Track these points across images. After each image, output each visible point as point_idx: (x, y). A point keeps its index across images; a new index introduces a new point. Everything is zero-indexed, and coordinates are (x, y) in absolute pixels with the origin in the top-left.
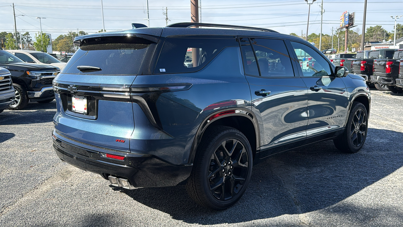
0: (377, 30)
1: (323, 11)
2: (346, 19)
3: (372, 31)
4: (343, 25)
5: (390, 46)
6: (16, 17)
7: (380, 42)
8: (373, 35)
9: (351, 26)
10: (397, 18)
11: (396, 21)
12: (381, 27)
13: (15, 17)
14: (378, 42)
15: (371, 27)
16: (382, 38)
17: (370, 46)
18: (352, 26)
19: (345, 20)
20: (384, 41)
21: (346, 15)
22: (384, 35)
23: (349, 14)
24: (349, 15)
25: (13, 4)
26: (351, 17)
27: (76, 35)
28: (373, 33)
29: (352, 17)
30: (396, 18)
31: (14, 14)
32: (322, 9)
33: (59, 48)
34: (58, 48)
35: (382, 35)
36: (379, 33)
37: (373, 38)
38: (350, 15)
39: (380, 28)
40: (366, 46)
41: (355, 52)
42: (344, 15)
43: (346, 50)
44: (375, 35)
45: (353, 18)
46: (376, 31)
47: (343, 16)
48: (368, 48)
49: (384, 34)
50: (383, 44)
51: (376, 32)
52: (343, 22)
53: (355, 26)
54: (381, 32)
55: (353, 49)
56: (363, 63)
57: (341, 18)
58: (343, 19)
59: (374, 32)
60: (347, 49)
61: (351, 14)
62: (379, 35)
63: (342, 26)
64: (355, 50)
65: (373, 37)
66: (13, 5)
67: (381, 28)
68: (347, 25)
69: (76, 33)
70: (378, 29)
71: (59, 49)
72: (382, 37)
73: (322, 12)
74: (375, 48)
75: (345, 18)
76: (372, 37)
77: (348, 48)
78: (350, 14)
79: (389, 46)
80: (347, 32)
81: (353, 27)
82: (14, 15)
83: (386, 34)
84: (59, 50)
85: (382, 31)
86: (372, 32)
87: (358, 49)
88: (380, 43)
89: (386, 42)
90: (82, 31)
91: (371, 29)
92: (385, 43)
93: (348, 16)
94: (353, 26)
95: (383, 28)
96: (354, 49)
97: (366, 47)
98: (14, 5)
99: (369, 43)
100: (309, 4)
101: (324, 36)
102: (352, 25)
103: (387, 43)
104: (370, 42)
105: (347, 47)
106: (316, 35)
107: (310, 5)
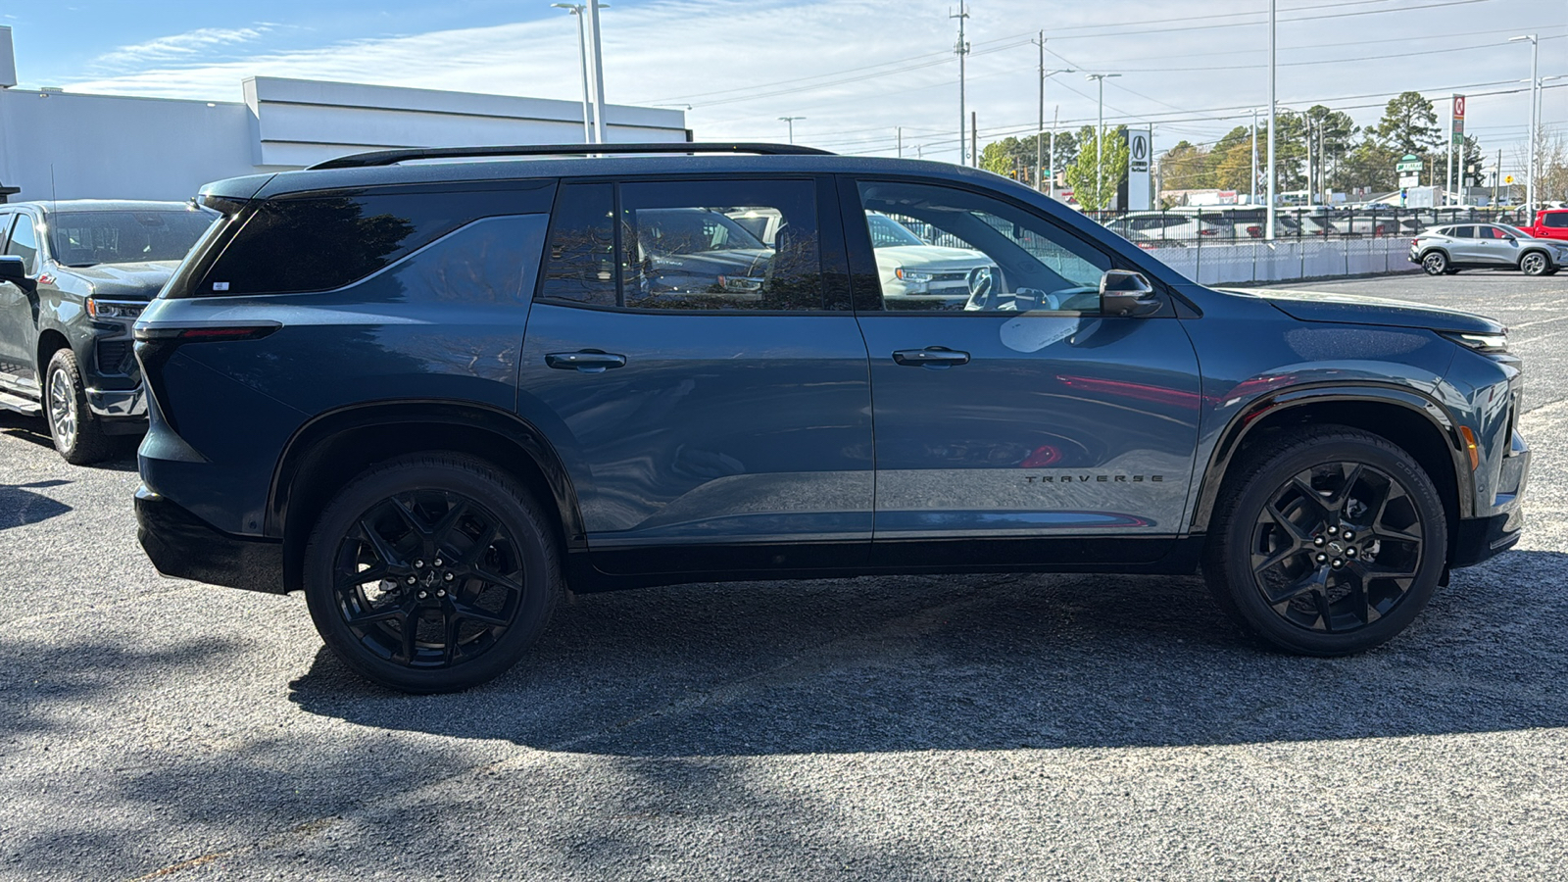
6: (1044, 80)
13: (1042, 79)
25: (1041, 34)
27: (1291, 124)
31: (1042, 68)
33: (1224, 179)
34: (1222, 176)
66: (1041, 37)
69: (1296, 116)
71: (1222, 182)
82: (1039, 73)
84: (1223, 184)
90: (1319, 107)
98: (1044, 38)
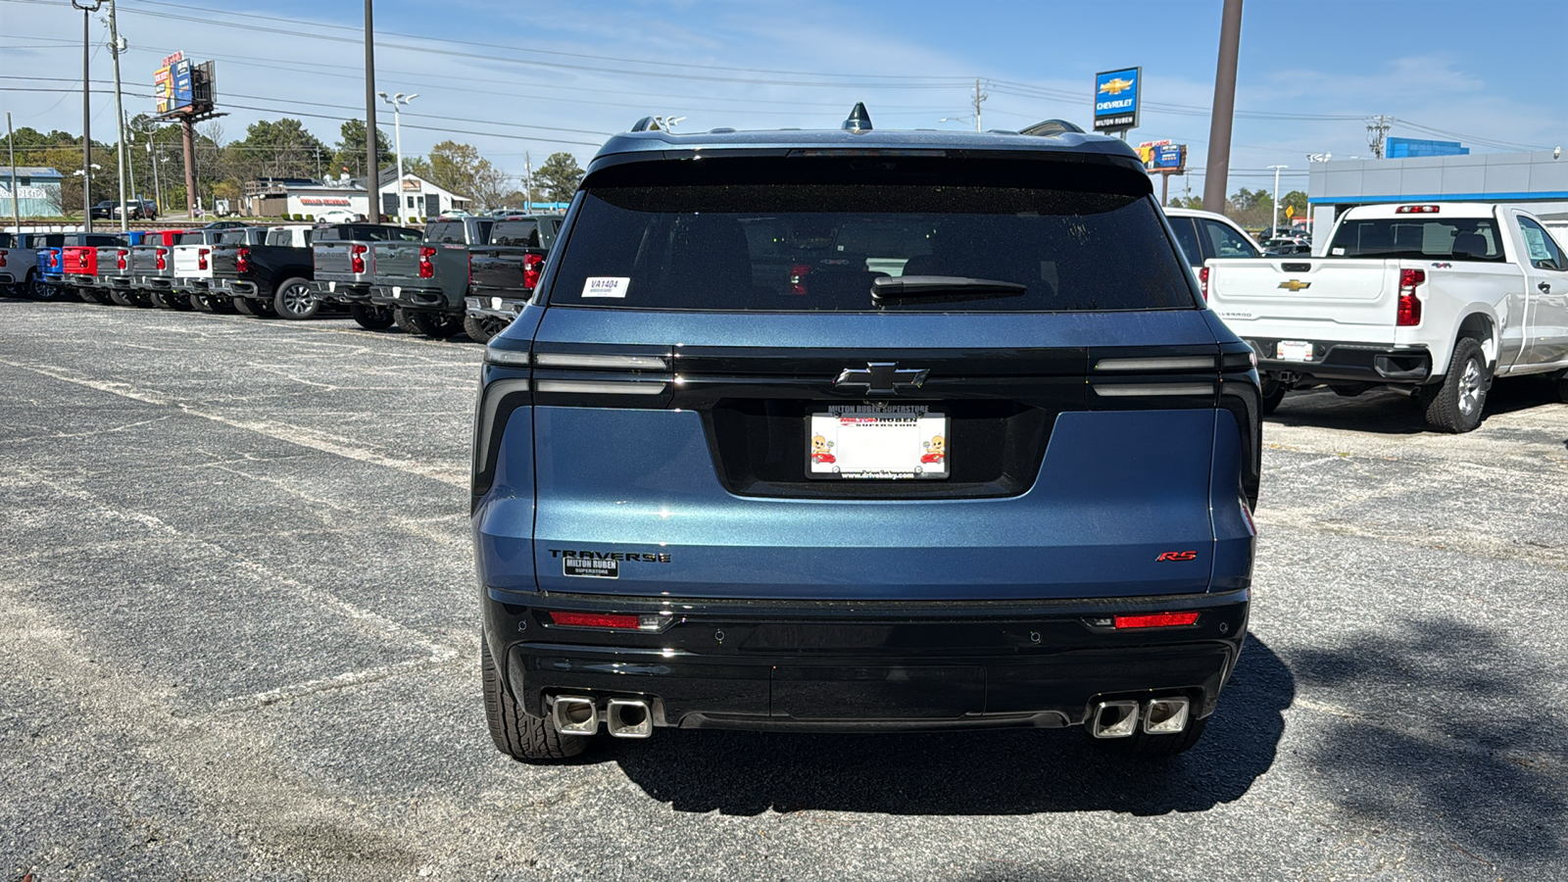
0: (286, 136)
1: (120, 45)
2: (181, 83)
3: (269, 137)
4: (169, 103)
5: (353, 198)
7: (313, 180)
8: (273, 153)
9: (202, 113)
10: (401, 103)
11: (397, 113)
12: (300, 125)
14: (309, 182)
15: (262, 123)
16: (309, 167)
17: (282, 192)
18: (207, 114)
19: (176, 84)
20: (327, 177)
21: (180, 67)
22: (314, 156)
23: (191, 67)
24: (192, 70)
26: (202, 79)
28: (273, 145)
29: (205, 76)
30: (396, 101)
32: (114, 33)
35: (307, 154)
36: (296, 147)
37: (274, 165)
38: (196, 71)
39: (296, 130)
40: (268, 193)
41: (229, 214)
42: (168, 67)
43: (195, 206)
44: (280, 153)
45: (209, 82)
46: (282, 138)
47: (167, 73)
48: (277, 199)
49: (316, 152)
50: (327, 188)
51: (283, 143)
52: (168, 90)
53: (218, 115)
54: (302, 143)
55: (222, 204)
56: (241, 254)
57: (158, 79)
58: (167, 82)
59: (275, 143)
60: (196, 202)
61: (200, 66)
62: (295, 154)
63: (164, 109)
64: (230, 206)
65: (274, 160)
67: (302, 129)
68: (189, 109)
70: (291, 132)
72: (308, 163)
73: (115, 47)
74: (302, 201)
75: (177, 80)
76: (270, 160)
77: (199, 198)
78: (196, 65)
79: (350, 198)
80: (187, 134)
81: (211, 116)
83: (320, 154)
85: (303, 140)
86: (269, 142)
87: (239, 201)
88: (316, 184)
89: (335, 183)
91: (265, 132)
92: (334, 186)
93: (188, 72)
94: (213, 112)
95: (305, 131)
96: (226, 202)
97: (267, 196)
99: (277, 182)
100: (82, 8)
101: (75, 143)
102: (209, 107)
103: (339, 186)
104: (281, 180)
105: (195, 195)
106: (41, 135)
107: (87, 14)
